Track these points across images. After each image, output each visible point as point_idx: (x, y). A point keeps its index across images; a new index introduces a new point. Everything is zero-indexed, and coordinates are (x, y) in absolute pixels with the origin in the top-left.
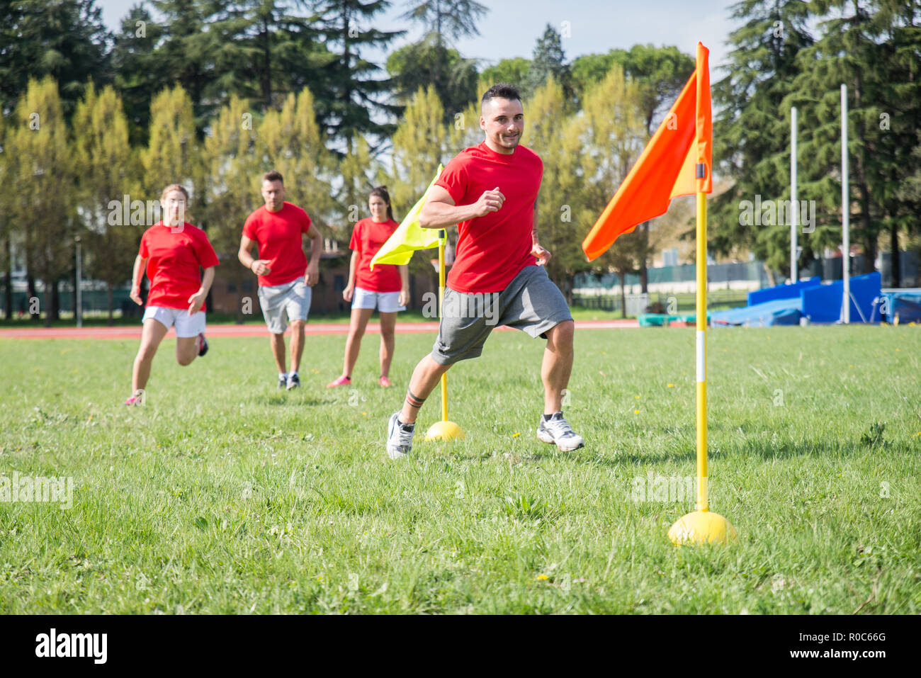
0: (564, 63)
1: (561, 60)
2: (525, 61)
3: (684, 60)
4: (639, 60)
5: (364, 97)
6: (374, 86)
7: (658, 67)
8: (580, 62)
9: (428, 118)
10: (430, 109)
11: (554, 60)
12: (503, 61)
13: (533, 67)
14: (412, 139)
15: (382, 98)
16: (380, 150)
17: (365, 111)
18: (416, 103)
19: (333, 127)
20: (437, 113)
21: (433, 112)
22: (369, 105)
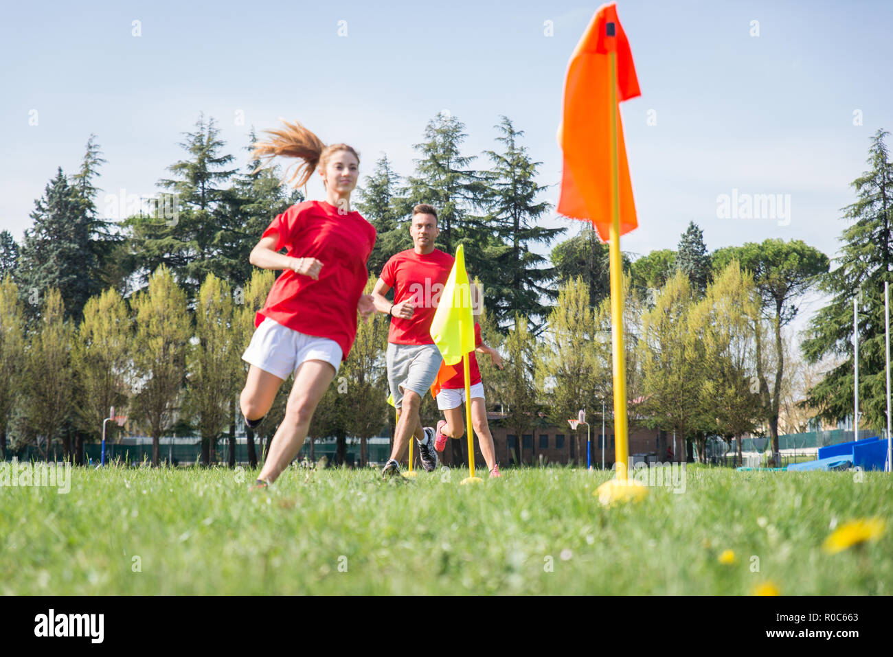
0: (706, 254)
1: (702, 252)
2: (672, 253)
3: (809, 253)
4: (769, 253)
5: (531, 284)
6: (539, 275)
7: (786, 259)
8: (718, 254)
9: (577, 301)
10: (579, 295)
11: (696, 253)
12: (654, 254)
13: (678, 258)
14: (563, 320)
15: (546, 284)
16: (543, 328)
17: (533, 295)
18: (567, 289)
19: (504, 308)
20: (585, 298)
21: (581, 297)
22: (535, 290)
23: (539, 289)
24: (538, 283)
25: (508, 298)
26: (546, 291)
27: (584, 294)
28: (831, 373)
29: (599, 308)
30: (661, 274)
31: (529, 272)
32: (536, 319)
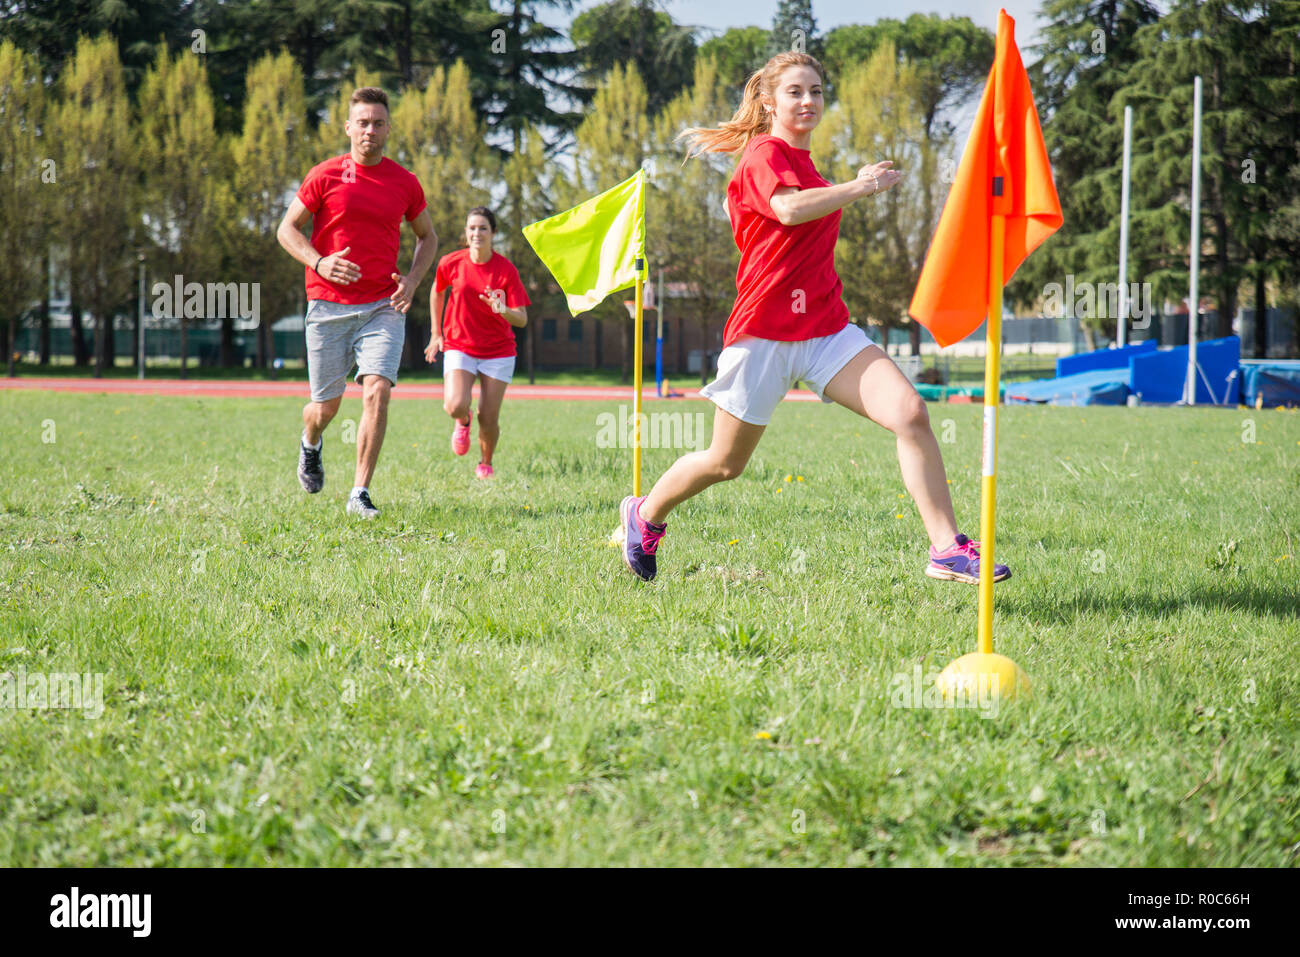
0: (816, 35)
1: (811, 31)
2: (761, 32)
3: (979, 36)
6: (553, 60)
8: (837, 35)
10: (630, 94)
12: (732, 31)
14: (603, 135)
15: (565, 76)
16: (558, 147)
17: (539, 94)
18: (608, 86)
19: (495, 114)
20: (639, 99)
21: (634, 97)
22: (545, 86)
23: (553, 84)
24: (550, 74)
25: (503, 96)
26: (564, 88)
27: (637, 91)
29: (662, 116)
30: (742, 66)
31: (537, 55)
32: (548, 133)
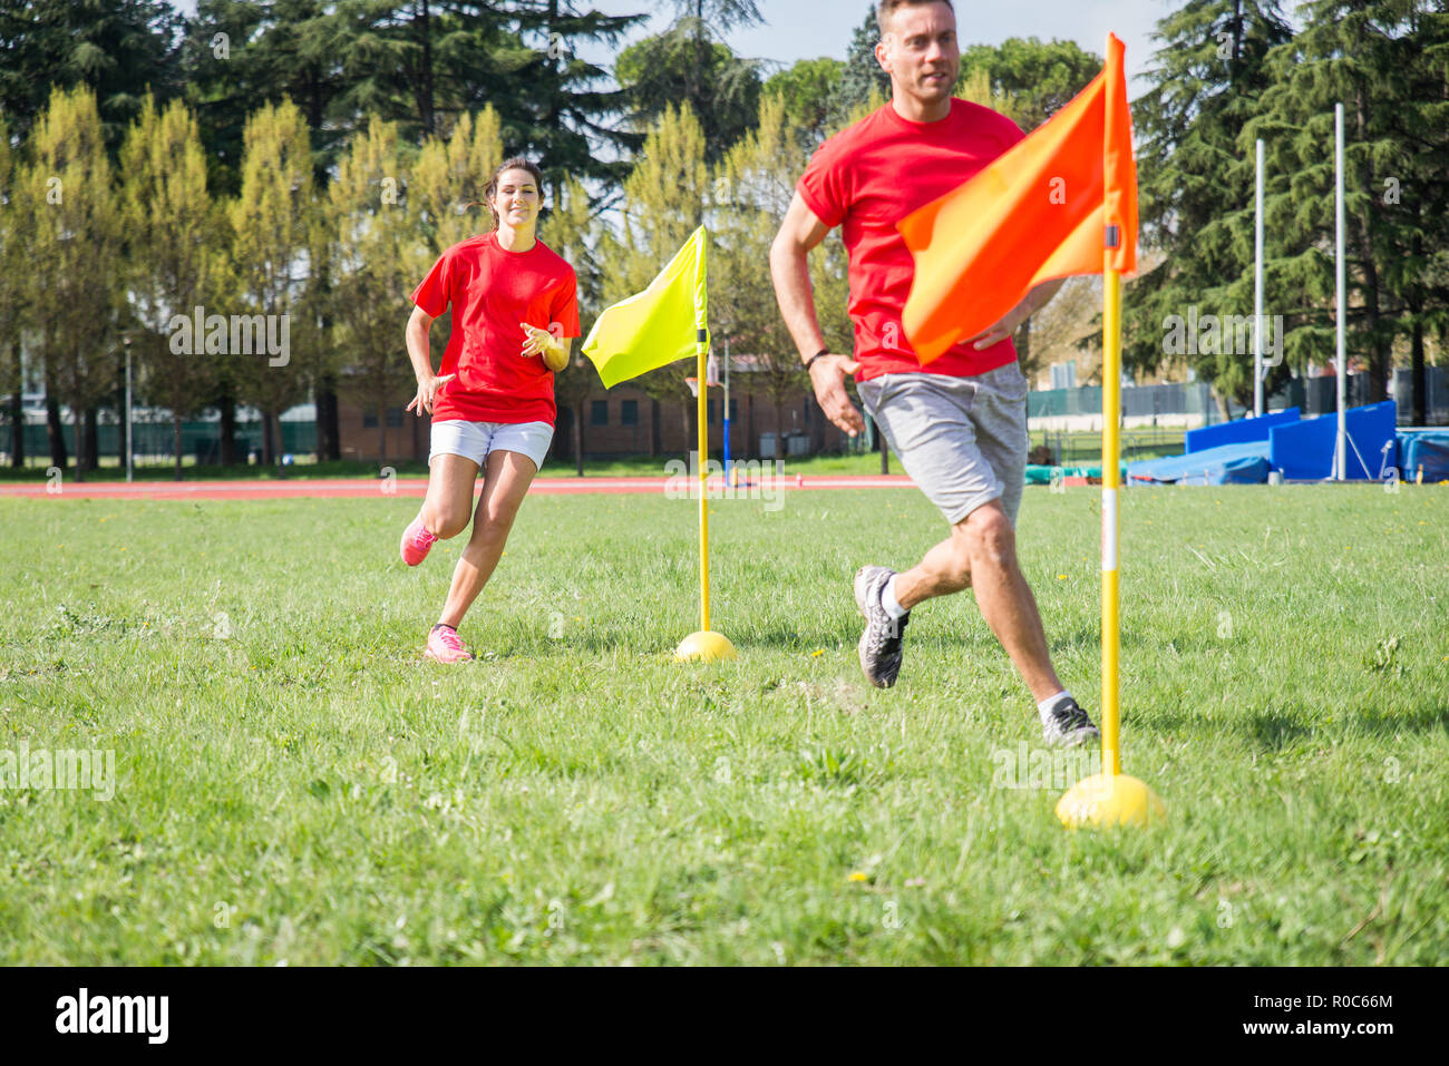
2: (835, 64)
4: (1015, 63)
5: (580, 119)
6: (597, 103)
7: (1046, 75)
9: (682, 152)
10: (685, 139)
12: (801, 64)
13: (848, 73)
14: (655, 187)
15: (610, 121)
16: (605, 202)
17: (581, 141)
18: (661, 131)
20: (696, 145)
21: (690, 142)
22: (588, 132)
23: (596, 129)
24: (593, 119)
25: (539, 145)
26: (609, 134)
27: (694, 136)
28: (1135, 286)
29: (723, 163)
30: (815, 104)
31: (577, 97)
